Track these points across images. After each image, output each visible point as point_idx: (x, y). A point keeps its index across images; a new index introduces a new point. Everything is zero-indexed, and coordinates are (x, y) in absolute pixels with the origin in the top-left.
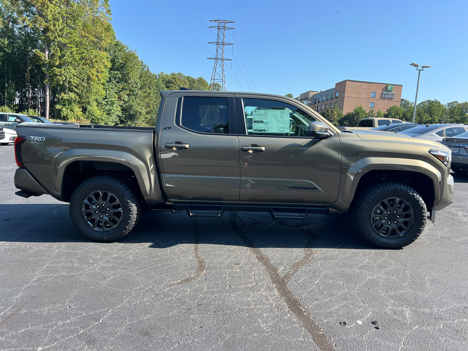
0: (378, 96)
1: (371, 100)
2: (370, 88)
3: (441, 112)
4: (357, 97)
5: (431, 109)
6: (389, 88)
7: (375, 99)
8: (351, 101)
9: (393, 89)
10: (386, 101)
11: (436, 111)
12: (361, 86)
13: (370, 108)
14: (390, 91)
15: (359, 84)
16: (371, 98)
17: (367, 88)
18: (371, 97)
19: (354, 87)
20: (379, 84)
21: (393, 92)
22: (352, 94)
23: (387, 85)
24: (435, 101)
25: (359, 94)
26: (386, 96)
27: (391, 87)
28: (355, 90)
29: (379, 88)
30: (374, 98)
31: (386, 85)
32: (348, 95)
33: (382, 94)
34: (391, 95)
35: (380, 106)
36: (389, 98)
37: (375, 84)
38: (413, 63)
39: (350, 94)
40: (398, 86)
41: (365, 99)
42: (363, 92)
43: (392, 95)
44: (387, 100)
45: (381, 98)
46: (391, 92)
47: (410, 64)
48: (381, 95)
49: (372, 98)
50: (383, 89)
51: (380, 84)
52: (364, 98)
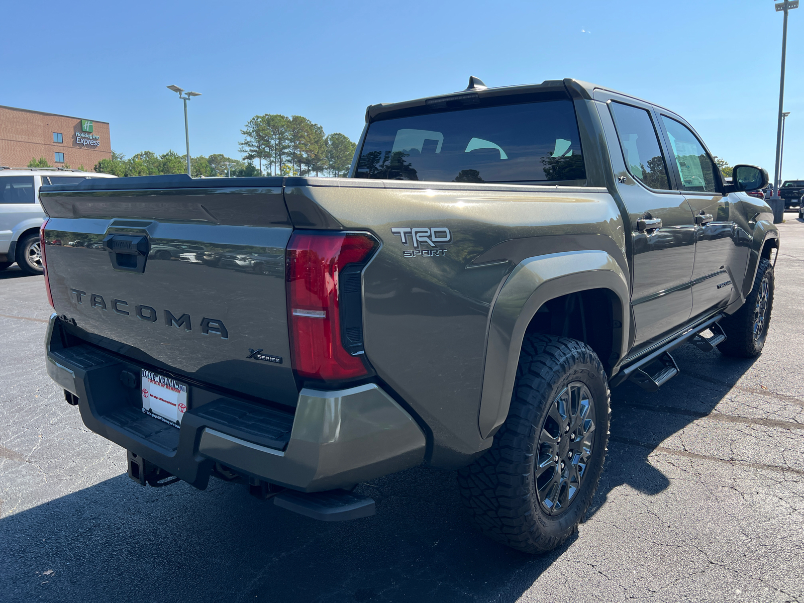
0: (69, 141)
1: (56, 147)
2: (49, 124)
3: (183, 170)
4: (26, 141)
5: (167, 165)
6: (85, 126)
7: (62, 145)
8: (14, 149)
9: (94, 129)
10: (84, 151)
11: (176, 170)
12: (29, 119)
13: (56, 162)
14: (89, 133)
15: (25, 116)
16: (55, 144)
17: (42, 125)
18: (54, 142)
19: (15, 120)
20: (65, 118)
21: (94, 133)
22: (14, 135)
23: (81, 122)
24: (170, 152)
25: (28, 135)
26: (84, 142)
27: (89, 124)
28: (18, 127)
29: (66, 125)
30: (60, 145)
31: (79, 120)
32: (6, 136)
33: (75, 137)
34: (91, 140)
35: (75, 160)
36: (89, 146)
37: (57, 117)
38: (173, 86)
39: (8, 134)
40: (101, 124)
41: (44, 146)
42: (35, 132)
43: (93, 139)
44: (85, 148)
45: (75, 143)
46: (91, 135)
47: (168, 87)
48: (72, 138)
49: (57, 144)
50: (75, 127)
51: (67, 118)
52: (40, 142)
